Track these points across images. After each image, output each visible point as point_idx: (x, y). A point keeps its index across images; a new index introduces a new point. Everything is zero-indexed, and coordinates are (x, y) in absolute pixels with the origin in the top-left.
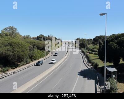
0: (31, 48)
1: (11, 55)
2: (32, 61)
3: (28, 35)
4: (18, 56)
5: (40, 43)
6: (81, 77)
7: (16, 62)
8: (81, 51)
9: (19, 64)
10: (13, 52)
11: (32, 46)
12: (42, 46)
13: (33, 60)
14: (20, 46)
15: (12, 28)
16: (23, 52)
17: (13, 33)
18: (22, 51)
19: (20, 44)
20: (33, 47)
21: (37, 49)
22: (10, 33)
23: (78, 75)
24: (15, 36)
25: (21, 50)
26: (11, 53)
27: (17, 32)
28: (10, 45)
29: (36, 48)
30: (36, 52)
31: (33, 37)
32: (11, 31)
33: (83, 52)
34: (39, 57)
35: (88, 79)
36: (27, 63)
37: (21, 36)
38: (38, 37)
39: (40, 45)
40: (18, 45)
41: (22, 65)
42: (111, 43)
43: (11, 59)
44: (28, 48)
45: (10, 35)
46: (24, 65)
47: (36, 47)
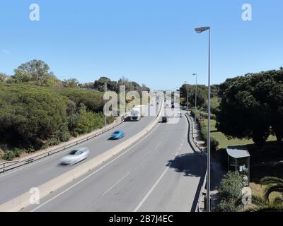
0: (73, 106)
1: (25, 123)
2: (75, 136)
3: (74, 80)
4: (39, 124)
5: (94, 97)
6: (173, 169)
7: (38, 139)
8: (189, 112)
9: (44, 142)
10: (28, 117)
11: (74, 104)
12: (98, 104)
13: (77, 133)
14: (43, 102)
15: (37, 64)
16: (52, 115)
17: (41, 75)
18: (48, 115)
19: (44, 99)
20: (78, 105)
21: (87, 110)
22: (33, 76)
23: (167, 165)
24: (45, 82)
25: (46, 112)
26: (24, 119)
27: (49, 72)
28: (23, 100)
29: (85, 107)
30: (85, 116)
31: (86, 84)
32: (36, 70)
33: (193, 115)
34: (90, 127)
35: (187, 175)
36: (62, 141)
37: (57, 81)
38: (96, 82)
39: (94, 101)
40: (40, 102)
41: (50, 145)
42: (240, 93)
43: (23, 131)
44: (65, 108)
45: (32, 79)
46: (54, 144)
47: (86, 105)
